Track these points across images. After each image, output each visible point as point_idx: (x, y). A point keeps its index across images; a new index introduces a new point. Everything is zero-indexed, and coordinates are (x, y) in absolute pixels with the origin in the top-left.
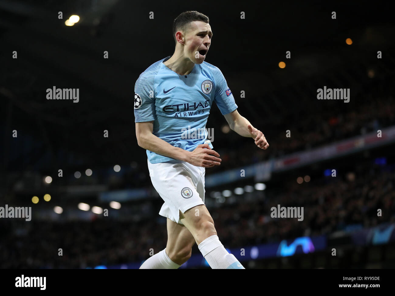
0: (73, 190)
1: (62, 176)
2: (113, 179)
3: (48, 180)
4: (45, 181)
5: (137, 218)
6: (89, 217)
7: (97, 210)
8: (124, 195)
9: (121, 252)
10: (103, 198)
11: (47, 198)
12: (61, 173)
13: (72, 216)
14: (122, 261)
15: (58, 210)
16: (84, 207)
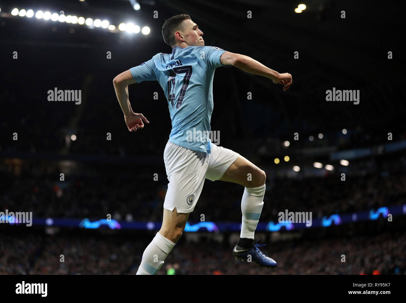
0: (308, 151)
1: (298, 139)
2: (342, 141)
3: (287, 144)
4: (285, 145)
5: (363, 173)
6: (323, 173)
7: (329, 168)
8: (352, 154)
9: (352, 202)
10: (333, 157)
11: (287, 159)
12: (297, 136)
13: (308, 173)
14: (352, 210)
15: (297, 169)
16: (318, 165)
